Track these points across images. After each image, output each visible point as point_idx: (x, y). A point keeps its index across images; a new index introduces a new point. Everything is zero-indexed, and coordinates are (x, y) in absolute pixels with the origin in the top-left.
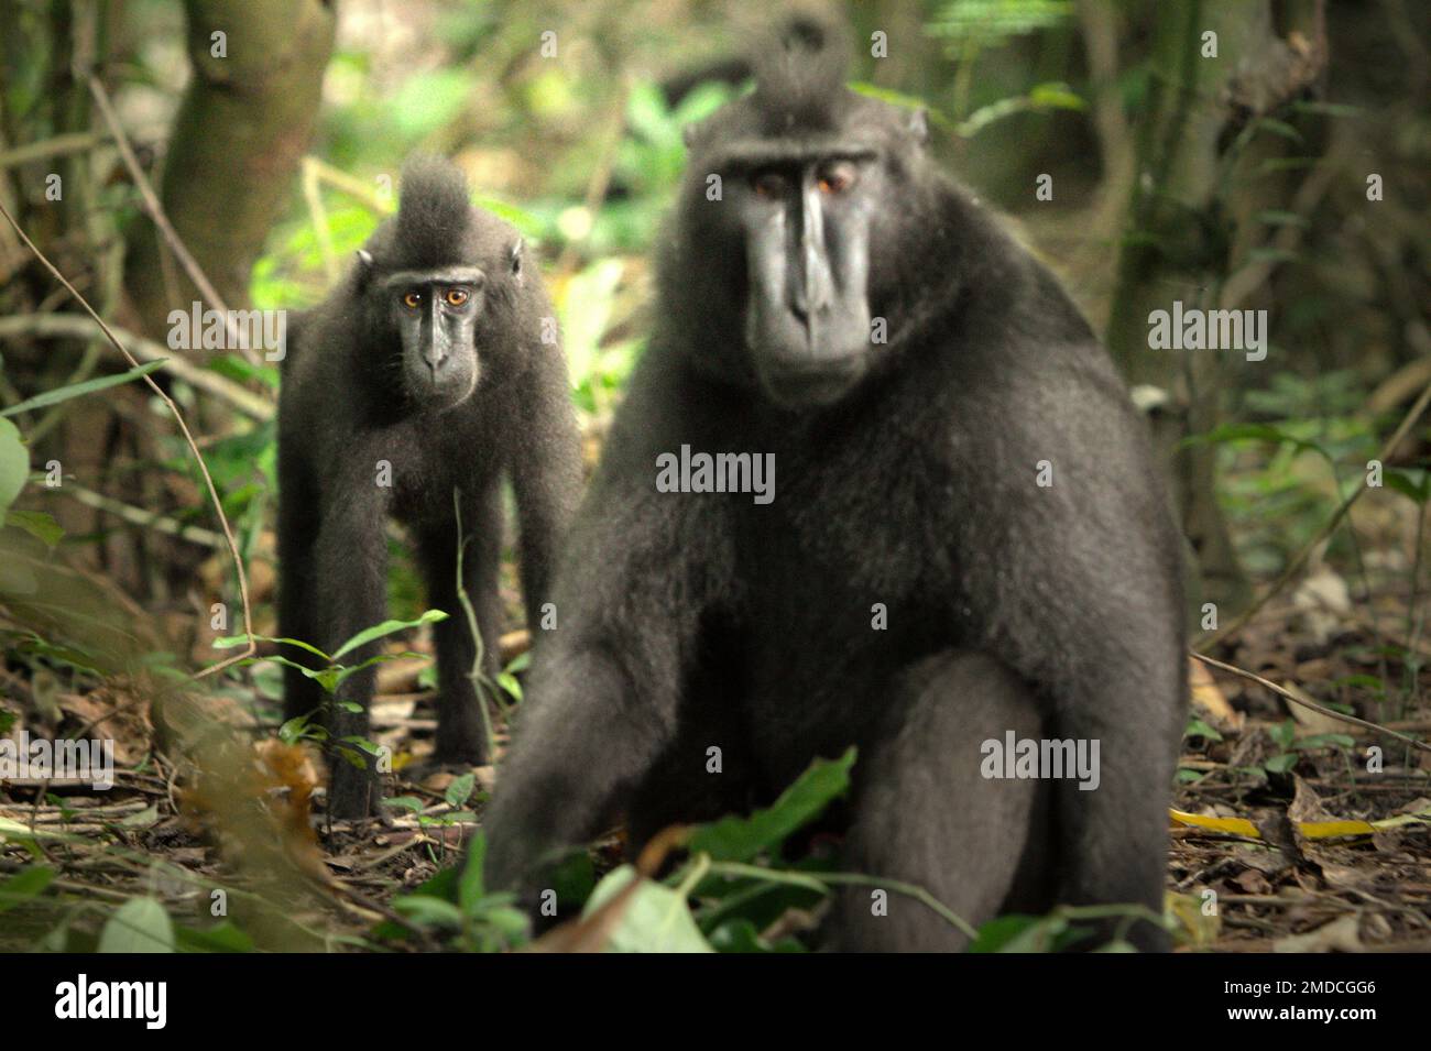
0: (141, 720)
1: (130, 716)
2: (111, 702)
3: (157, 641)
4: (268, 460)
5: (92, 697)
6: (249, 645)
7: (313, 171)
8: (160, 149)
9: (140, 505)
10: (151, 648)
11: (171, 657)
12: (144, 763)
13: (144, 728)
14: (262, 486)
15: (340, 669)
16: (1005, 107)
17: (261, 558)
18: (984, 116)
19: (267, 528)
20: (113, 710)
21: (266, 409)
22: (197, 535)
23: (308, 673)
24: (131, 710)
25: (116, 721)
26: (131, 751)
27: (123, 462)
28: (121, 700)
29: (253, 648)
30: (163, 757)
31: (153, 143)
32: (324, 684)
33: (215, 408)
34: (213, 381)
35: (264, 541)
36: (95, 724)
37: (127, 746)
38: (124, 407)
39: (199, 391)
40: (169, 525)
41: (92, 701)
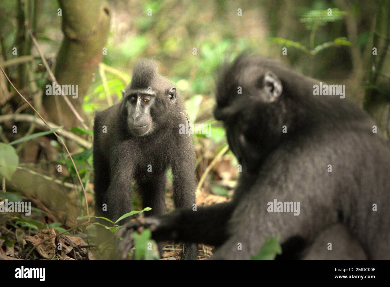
0: (52, 244)
1: (49, 243)
2: (43, 238)
3: (54, 219)
4: (90, 160)
5: (36, 236)
6: (88, 219)
7: (103, 67)
8: (54, 61)
9: (48, 175)
10: (52, 221)
11: (60, 224)
12: (54, 257)
13: (53, 246)
14: (89, 169)
15: (117, 227)
16: (326, 45)
17: (89, 192)
18: (319, 48)
19: (90, 182)
20: (43, 241)
21: (89, 145)
22: (67, 185)
23: (107, 228)
24: (49, 240)
25: (44, 244)
26: (49, 254)
27: (43, 161)
28: (46, 238)
29: (89, 220)
30: (59, 256)
31: (51, 58)
32: (112, 231)
33: (72, 144)
34: (71, 136)
35: (90, 186)
36: (38, 246)
37: (48, 252)
38: (43, 144)
39: (66, 139)
40: (59, 182)
41: (36, 238)
